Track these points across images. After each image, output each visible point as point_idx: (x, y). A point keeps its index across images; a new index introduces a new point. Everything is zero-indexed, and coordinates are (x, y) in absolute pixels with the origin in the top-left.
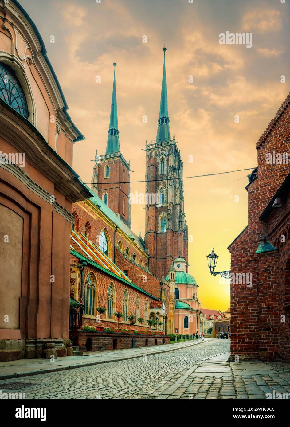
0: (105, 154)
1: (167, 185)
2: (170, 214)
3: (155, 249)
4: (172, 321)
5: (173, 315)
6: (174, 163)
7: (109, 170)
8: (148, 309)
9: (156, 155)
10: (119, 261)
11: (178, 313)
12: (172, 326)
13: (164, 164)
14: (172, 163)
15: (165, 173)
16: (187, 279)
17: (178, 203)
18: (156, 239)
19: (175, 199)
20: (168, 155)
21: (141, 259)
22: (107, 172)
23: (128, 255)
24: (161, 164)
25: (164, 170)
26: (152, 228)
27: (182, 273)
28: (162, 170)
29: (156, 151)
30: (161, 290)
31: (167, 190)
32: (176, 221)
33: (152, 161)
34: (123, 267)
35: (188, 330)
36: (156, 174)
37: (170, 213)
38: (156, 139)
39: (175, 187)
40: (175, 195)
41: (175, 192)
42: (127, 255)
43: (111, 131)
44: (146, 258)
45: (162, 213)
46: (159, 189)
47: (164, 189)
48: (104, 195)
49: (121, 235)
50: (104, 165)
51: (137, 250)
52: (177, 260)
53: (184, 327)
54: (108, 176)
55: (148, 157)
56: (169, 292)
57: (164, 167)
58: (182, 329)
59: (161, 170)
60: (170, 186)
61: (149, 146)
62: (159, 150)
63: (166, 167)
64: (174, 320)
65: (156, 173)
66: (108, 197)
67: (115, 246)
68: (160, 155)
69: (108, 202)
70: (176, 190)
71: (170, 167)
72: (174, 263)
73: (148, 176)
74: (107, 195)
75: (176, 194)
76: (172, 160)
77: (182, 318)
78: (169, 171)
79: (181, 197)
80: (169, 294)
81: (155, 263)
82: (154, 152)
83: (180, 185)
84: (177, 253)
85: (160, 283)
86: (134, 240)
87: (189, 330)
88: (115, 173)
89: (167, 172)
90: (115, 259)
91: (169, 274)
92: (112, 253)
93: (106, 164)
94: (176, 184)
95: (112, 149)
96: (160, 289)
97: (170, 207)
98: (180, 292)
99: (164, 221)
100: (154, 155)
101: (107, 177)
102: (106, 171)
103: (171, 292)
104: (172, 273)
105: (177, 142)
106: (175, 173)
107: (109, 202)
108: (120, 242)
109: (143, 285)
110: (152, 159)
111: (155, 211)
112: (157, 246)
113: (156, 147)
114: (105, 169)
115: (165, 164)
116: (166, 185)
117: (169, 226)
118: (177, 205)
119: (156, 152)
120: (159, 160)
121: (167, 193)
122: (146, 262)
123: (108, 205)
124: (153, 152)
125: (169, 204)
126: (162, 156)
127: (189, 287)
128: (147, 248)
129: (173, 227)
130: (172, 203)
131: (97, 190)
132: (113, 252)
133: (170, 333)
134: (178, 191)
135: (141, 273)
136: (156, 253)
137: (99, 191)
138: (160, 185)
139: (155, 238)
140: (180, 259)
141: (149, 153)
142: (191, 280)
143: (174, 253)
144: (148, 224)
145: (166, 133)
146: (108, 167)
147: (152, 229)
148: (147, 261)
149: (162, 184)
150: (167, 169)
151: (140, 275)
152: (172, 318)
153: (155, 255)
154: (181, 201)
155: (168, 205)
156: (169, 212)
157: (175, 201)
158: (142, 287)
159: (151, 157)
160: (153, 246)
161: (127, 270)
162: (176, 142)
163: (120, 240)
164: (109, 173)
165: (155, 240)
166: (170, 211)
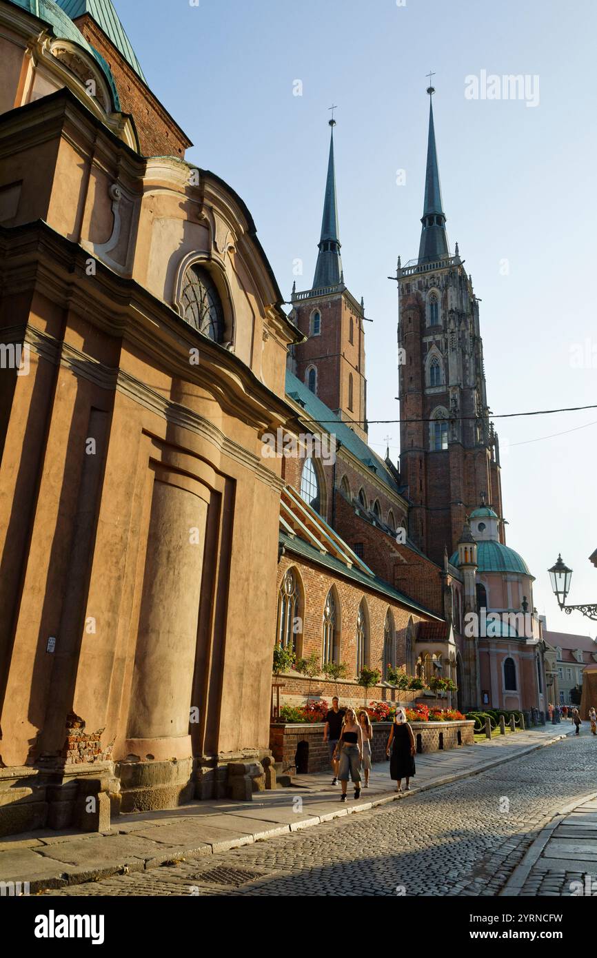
0: (310, 289)
1: (446, 347)
2: (455, 411)
3: (423, 487)
4: (472, 671)
5: (475, 656)
6: (459, 302)
7: (320, 320)
8: (414, 643)
9: (420, 288)
10: (344, 522)
11: (486, 650)
12: (475, 684)
13: (436, 305)
14: (453, 303)
15: (441, 322)
16: (505, 559)
17: (473, 386)
18: (426, 467)
19: (465, 376)
20: (446, 287)
21: (391, 513)
22: (316, 325)
23: (363, 504)
24: (432, 305)
25: (437, 317)
26: (414, 440)
27: (490, 546)
28: (434, 317)
29: (420, 279)
30: (443, 592)
31: (446, 359)
32: (471, 426)
33: (411, 301)
34: (353, 536)
35: (516, 698)
36: (421, 326)
37: (456, 407)
38: (417, 257)
39: (464, 353)
40: (465, 368)
41: (463, 361)
42: (361, 506)
43: (324, 245)
44: (404, 510)
45: (437, 408)
46: (428, 356)
47: (440, 356)
48: (309, 370)
49: (347, 462)
50: (310, 310)
51: (382, 491)
52: (477, 514)
53: (506, 689)
54: (318, 332)
55: (403, 293)
56: (461, 594)
57: (437, 311)
58: (501, 694)
59: (432, 318)
60: (453, 349)
61: (404, 270)
62: (426, 278)
63: (441, 312)
64: (478, 670)
65: (421, 323)
66: (317, 376)
67: (333, 488)
68: (427, 288)
69: (316, 385)
70: (467, 357)
71: (452, 311)
72: (469, 521)
73: (403, 330)
74: (316, 370)
75: (468, 365)
76: (454, 298)
77: (499, 665)
78: (450, 320)
79: (478, 372)
80: (462, 600)
81: (425, 520)
82: (416, 282)
83: (475, 346)
84: (475, 494)
85: (440, 573)
86: (375, 469)
87: (518, 697)
88: (332, 326)
89: (445, 322)
90: (333, 518)
91: (459, 550)
92: (327, 504)
93: (314, 309)
94: (466, 347)
95: (327, 278)
96: (439, 589)
97: (454, 395)
98: (490, 593)
99: (442, 424)
100: (414, 289)
101: (316, 334)
102: (313, 323)
103: (466, 594)
104: (466, 548)
105: (464, 261)
106: (462, 323)
107: (319, 385)
108: (345, 478)
109: (398, 580)
110: (411, 297)
111: (420, 403)
112: (428, 481)
113: (420, 272)
114: (311, 317)
115: (440, 305)
116: (444, 349)
117: (455, 436)
118: (471, 389)
119: (420, 283)
120: (426, 297)
121: (446, 366)
122: (403, 519)
123: (316, 391)
124: (413, 282)
125: (452, 388)
126: (432, 289)
127: (511, 581)
128: (405, 486)
129: (463, 440)
130: (459, 386)
131: (294, 361)
132: (331, 502)
133: (470, 704)
134: (472, 360)
135: (394, 549)
136: (426, 497)
137: (297, 362)
138: (430, 348)
139: (423, 464)
140: (483, 511)
141: (404, 284)
142: (514, 562)
143: (468, 496)
144: (407, 433)
145: (439, 244)
146: (317, 315)
147: (415, 444)
148: (406, 515)
149: (434, 346)
150: (444, 316)
151: (392, 555)
152: (472, 663)
153: (424, 500)
154: (478, 379)
155: (450, 390)
156: (452, 405)
157: (464, 381)
158: (396, 583)
159: (409, 291)
160: (418, 481)
161: (362, 544)
162: (462, 261)
163: (345, 472)
164: (320, 326)
165: (423, 468)
166: (456, 402)
